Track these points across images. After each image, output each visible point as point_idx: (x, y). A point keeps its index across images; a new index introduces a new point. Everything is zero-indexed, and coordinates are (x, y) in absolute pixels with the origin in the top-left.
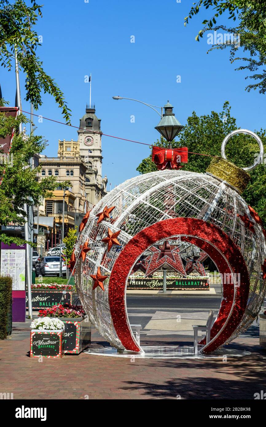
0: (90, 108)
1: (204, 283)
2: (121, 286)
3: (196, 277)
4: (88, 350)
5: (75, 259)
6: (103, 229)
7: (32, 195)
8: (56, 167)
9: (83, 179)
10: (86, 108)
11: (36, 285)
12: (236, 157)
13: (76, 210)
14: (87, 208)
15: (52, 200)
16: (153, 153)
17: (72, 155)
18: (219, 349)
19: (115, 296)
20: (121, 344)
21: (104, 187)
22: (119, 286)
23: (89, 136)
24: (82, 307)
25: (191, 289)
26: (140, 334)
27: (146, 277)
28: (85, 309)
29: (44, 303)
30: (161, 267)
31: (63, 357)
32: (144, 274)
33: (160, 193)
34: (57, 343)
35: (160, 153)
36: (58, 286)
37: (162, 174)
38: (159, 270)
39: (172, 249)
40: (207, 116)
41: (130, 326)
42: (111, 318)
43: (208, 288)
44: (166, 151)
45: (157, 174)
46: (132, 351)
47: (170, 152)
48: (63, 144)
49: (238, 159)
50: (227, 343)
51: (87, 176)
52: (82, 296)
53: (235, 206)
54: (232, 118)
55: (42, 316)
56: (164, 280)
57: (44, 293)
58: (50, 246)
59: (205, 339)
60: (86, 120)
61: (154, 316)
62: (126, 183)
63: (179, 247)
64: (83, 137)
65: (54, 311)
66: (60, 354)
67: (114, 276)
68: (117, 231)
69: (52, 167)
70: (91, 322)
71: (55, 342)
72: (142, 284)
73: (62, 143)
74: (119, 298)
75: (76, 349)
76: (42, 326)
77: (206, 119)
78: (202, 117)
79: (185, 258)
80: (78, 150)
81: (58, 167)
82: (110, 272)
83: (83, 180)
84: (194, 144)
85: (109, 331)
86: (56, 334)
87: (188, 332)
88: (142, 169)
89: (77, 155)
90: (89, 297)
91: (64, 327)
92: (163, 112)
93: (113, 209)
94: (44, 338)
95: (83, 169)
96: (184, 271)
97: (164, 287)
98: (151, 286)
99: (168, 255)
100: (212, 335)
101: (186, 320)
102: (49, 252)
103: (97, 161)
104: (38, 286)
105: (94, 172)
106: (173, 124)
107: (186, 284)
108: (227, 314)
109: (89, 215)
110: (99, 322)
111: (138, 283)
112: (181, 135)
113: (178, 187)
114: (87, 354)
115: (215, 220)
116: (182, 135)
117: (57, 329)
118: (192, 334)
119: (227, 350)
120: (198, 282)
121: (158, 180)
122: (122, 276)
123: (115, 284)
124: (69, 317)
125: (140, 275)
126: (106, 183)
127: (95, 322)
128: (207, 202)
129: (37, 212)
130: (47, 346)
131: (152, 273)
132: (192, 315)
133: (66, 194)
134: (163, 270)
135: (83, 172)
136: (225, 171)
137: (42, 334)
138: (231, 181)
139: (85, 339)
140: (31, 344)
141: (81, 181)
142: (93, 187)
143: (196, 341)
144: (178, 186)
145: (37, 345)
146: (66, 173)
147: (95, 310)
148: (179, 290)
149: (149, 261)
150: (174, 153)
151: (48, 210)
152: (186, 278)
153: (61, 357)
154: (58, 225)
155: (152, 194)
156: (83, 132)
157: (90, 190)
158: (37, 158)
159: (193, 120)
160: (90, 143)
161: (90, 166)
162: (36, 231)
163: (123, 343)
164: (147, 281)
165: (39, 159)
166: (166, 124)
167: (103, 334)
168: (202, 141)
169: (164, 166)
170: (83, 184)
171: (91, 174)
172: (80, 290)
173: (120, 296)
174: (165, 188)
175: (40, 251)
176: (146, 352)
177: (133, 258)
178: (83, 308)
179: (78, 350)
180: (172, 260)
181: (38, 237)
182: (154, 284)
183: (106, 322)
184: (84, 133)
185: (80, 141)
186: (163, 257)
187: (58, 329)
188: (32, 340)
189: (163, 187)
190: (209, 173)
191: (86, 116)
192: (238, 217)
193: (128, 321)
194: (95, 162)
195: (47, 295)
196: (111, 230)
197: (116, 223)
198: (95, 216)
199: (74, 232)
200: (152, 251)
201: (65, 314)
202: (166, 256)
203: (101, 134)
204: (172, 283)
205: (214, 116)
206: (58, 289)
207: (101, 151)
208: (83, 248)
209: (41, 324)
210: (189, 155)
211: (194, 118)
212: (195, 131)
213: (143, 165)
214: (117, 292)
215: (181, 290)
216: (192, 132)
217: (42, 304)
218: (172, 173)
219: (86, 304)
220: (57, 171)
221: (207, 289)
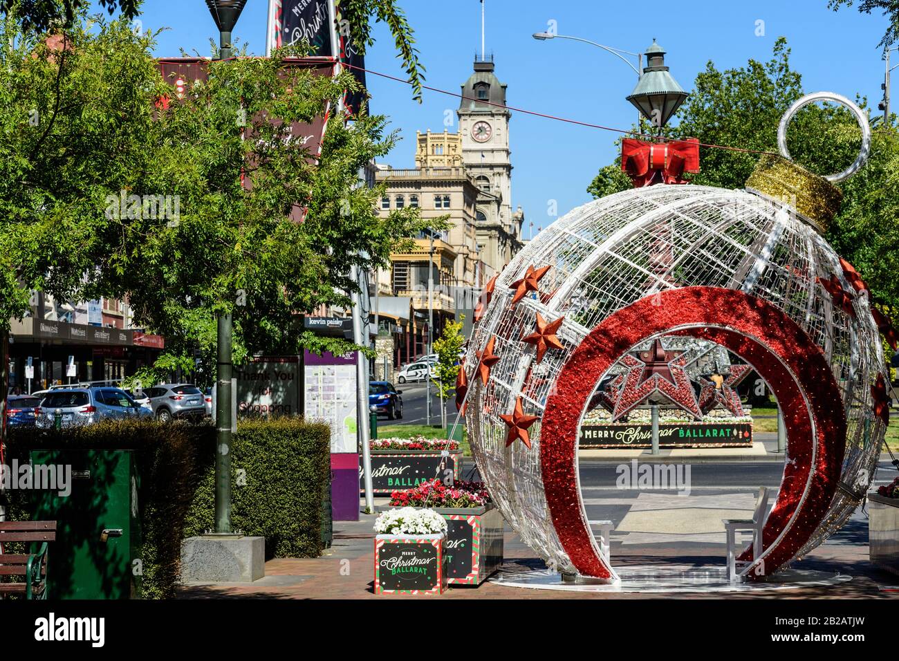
0: (483, 60)
1: (740, 432)
2: (568, 436)
3: (723, 419)
4: (497, 578)
5: (466, 382)
6: (526, 315)
7: (368, 248)
8: (413, 189)
9: (472, 215)
10: (474, 61)
11: (379, 442)
12: (803, 158)
13: (457, 281)
14: (481, 277)
15: (407, 262)
16: (623, 154)
17: (446, 163)
18: (783, 571)
19: (555, 460)
20: (570, 563)
21: (517, 231)
22: (562, 437)
23: (481, 122)
24: (482, 484)
25: (712, 445)
26: (611, 543)
27: (614, 422)
28: (489, 489)
29: (397, 480)
30: (646, 398)
31: (445, 593)
32: (609, 415)
33: (647, 234)
34: (431, 562)
35: (639, 153)
36: (425, 444)
37: (651, 194)
38: (642, 407)
39: (669, 359)
40: (739, 71)
41: (589, 524)
42: (545, 506)
43: (749, 442)
44: (652, 149)
45: (639, 195)
46: (593, 577)
47: (660, 149)
48: (426, 140)
49: (808, 162)
50: (800, 556)
51: (480, 207)
52: (483, 462)
53: (811, 260)
54: (794, 74)
55: (398, 505)
56: (653, 427)
57: (398, 458)
58: (404, 360)
59: (751, 551)
60: (474, 88)
61: (637, 504)
62: (573, 215)
63: (684, 356)
64: (469, 124)
65: (422, 493)
66: (438, 585)
67: (550, 415)
68: (556, 318)
69: (403, 189)
70: (503, 515)
71: (428, 561)
72: (606, 435)
73: (425, 137)
74: (564, 463)
75: (473, 575)
76: (399, 526)
77: (737, 77)
78: (727, 72)
79: (699, 378)
80: (459, 151)
81: (418, 190)
82: (544, 408)
83: (471, 217)
84: (712, 133)
85: (543, 535)
86: (429, 542)
87: (711, 536)
88: (599, 188)
89: (457, 164)
90: (498, 462)
91: (446, 528)
92: (644, 64)
93: (545, 273)
94: (403, 553)
95: (471, 194)
96: (697, 405)
97: (654, 441)
98: (626, 440)
99: (660, 372)
100: (767, 541)
101: (706, 511)
102: (402, 374)
103: (499, 174)
104: (384, 443)
105: (494, 198)
106: (665, 89)
107: (701, 436)
108: (798, 495)
109: (494, 285)
110: (520, 516)
111: (597, 435)
112: (683, 114)
113: (687, 221)
114: (497, 585)
115: (768, 291)
116: (686, 112)
117: (430, 532)
118: (722, 539)
119: (799, 571)
120: (728, 430)
121: (641, 207)
122: (568, 415)
123: (554, 432)
124: (457, 507)
125: (601, 417)
126: (521, 222)
127: (513, 517)
128: (749, 253)
129: (373, 287)
130: (411, 569)
131: (627, 412)
132: (717, 500)
133: (435, 248)
134: (651, 406)
135: (470, 200)
136: (788, 184)
137: (398, 544)
138: (801, 205)
139: (492, 555)
140: (375, 564)
141: (467, 218)
142: (493, 231)
143: (731, 555)
144: (687, 218)
145: (390, 567)
146: (435, 202)
147: (511, 490)
148: (686, 447)
149: (621, 387)
150: (669, 152)
151: (396, 283)
152: (700, 421)
153: (441, 592)
154: (419, 315)
155: (630, 236)
156: (469, 112)
157: (487, 237)
158: (371, 171)
159: (710, 79)
160: (484, 137)
161: (485, 187)
162: (374, 328)
163: (574, 561)
164: (616, 429)
165: (377, 174)
166: (650, 90)
167: (529, 542)
168: (729, 124)
169: (648, 180)
170: (471, 225)
171: (488, 202)
172: (477, 449)
173: (565, 459)
174: (658, 223)
175: (382, 370)
176: (623, 578)
177: (593, 376)
178: (486, 486)
179: (476, 577)
180: (670, 384)
181: (377, 341)
182: (631, 436)
183: (535, 515)
184: (470, 115)
185: (464, 132)
186: (650, 378)
187: (433, 532)
188: (377, 557)
189: (653, 222)
190: (751, 189)
191: (476, 78)
192: (817, 282)
193: (584, 514)
194: (497, 178)
195: (404, 462)
196: (544, 316)
197: (554, 302)
198: (507, 287)
199: (458, 326)
200: (626, 364)
201: (447, 500)
202: (656, 375)
203: (508, 116)
204: (670, 432)
205: (755, 69)
206: (428, 449)
207: (508, 153)
208: (484, 357)
209: (397, 523)
210: (703, 154)
211: (712, 76)
212: (712, 103)
213: (600, 181)
214: (560, 451)
215: (690, 447)
216: (707, 106)
217: (394, 482)
218: (672, 191)
219: (492, 477)
220: (414, 199)
221: (748, 444)
